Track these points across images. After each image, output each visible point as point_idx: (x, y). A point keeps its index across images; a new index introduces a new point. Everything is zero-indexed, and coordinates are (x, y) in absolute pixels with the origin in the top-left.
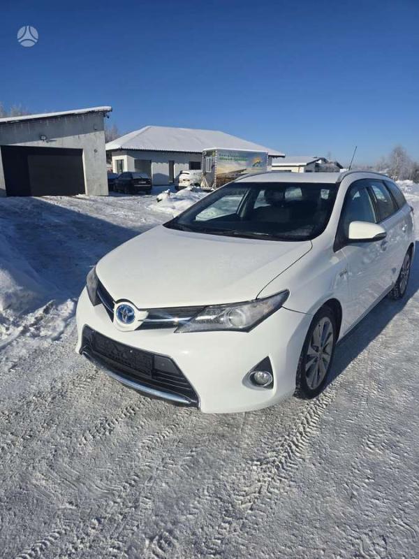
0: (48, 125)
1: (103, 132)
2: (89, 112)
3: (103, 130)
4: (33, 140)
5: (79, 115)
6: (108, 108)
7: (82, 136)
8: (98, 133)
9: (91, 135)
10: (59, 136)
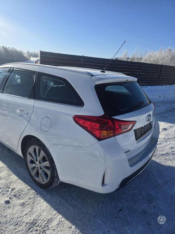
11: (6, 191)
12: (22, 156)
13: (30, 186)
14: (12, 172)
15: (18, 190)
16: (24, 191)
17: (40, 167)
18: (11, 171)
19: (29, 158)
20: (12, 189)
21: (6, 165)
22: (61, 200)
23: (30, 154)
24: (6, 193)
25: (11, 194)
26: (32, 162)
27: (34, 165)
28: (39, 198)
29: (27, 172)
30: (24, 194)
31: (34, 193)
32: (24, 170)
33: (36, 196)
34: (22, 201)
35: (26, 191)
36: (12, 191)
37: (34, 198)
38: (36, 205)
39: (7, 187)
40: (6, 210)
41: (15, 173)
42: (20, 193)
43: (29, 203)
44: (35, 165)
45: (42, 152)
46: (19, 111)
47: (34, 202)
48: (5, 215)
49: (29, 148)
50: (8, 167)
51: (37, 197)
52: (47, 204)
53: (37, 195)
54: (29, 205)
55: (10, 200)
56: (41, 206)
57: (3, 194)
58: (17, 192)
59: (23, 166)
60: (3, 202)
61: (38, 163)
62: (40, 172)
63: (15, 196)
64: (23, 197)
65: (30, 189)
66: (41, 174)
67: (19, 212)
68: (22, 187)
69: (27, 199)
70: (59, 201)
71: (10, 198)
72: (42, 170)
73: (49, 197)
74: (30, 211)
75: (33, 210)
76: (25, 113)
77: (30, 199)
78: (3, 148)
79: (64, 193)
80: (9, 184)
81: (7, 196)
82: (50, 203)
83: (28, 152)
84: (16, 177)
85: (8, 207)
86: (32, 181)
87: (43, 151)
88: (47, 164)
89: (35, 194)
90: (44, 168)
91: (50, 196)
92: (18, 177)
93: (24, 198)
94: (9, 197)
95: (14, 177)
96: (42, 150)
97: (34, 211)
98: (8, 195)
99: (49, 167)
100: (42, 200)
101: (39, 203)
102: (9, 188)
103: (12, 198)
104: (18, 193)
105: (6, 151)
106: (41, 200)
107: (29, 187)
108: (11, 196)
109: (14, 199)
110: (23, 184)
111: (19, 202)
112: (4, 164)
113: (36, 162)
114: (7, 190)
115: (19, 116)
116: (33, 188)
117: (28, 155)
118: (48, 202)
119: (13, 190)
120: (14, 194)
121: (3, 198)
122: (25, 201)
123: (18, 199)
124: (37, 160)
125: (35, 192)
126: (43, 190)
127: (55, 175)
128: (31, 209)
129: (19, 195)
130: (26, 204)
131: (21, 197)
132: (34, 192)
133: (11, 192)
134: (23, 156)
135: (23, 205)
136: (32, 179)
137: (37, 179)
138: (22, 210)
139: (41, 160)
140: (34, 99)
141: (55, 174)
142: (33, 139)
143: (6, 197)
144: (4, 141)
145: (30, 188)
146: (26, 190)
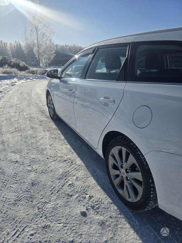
11: (82, 197)
12: (102, 157)
13: (111, 199)
14: (91, 173)
15: (97, 200)
16: (104, 203)
17: (127, 178)
18: (89, 171)
19: (111, 161)
20: (89, 196)
21: (84, 163)
22: (156, 234)
23: (113, 157)
24: (82, 201)
25: (88, 203)
26: (115, 167)
27: (117, 172)
28: (123, 221)
29: (107, 177)
30: (103, 208)
31: (116, 210)
32: (104, 174)
33: (119, 216)
34: (101, 218)
35: (106, 204)
36: (90, 199)
37: (116, 217)
38: (119, 229)
39: (84, 193)
40: (82, 225)
41: (93, 176)
42: (99, 205)
43: (110, 224)
44: (119, 173)
45: (131, 157)
46: (103, 98)
47: (116, 225)
48: (80, 233)
49: (113, 148)
50: (86, 166)
51: (120, 218)
52: (136, 234)
53: (120, 214)
54: (110, 226)
55: (87, 212)
56: (126, 234)
57: (80, 201)
58: (96, 202)
59: (102, 169)
60: (79, 212)
61: (123, 171)
62: (126, 183)
63: (93, 207)
64: (102, 211)
65: (112, 203)
66: (127, 186)
67: (98, 235)
68: (101, 197)
69: (107, 217)
70: (153, 235)
71: (87, 209)
72: (129, 182)
73: (137, 223)
74: (112, 238)
75: (115, 238)
76: (111, 101)
77: (111, 217)
78: (82, 143)
79: (160, 224)
80: (86, 189)
81: (83, 204)
82: (140, 233)
83: (111, 153)
84: (94, 180)
85: (85, 222)
86: (114, 192)
87: (133, 156)
88: (138, 176)
89: (118, 213)
90: (132, 180)
91: (139, 222)
92: (96, 181)
93: (104, 214)
94: (86, 207)
95: (92, 181)
96: (132, 154)
97: (117, 240)
98: (85, 204)
99: (141, 182)
100: (128, 226)
101: (123, 228)
102: (87, 194)
103: (89, 209)
104: (97, 205)
105: (85, 146)
106: (125, 224)
107: (109, 199)
108: (88, 205)
109: (91, 211)
110: (103, 192)
111: (98, 218)
112: (82, 162)
113: (120, 168)
114: (84, 196)
115: (103, 105)
116: (114, 202)
117: (110, 157)
118: (137, 231)
119: (91, 197)
120: (91, 204)
121: (79, 206)
122: (105, 219)
123: (96, 213)
124: (122, 167)
125: (118, 209)
126: (129, 210)
127: (152, 196)
128: (112, 234)
129: (98, 208)
130: (107, 224)
131: (99, 211)
132: (116, 208)
133: (88, 201)
134: (104, 157)
135: (102, 224)
136: (113, 188)
137: (120, 191)
138: (101, 233)
139: (128, 168)
140: (125, 81)
141: (152, 194)
142: (118, 137)
143: (82, 206)
144: (83, 136)
145: (111, 201)
146: (106, 202)
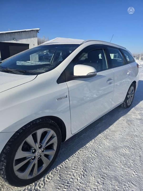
0: (16, 35)
1: (37, 38)
2: (32, 30)
3: (37, 37)
4: (11, 40)
5: (28, 31)
6: (38, 29)
7: (29, 39)
8: (35, 38)
9: (33, 39)
10: (21, 39)
